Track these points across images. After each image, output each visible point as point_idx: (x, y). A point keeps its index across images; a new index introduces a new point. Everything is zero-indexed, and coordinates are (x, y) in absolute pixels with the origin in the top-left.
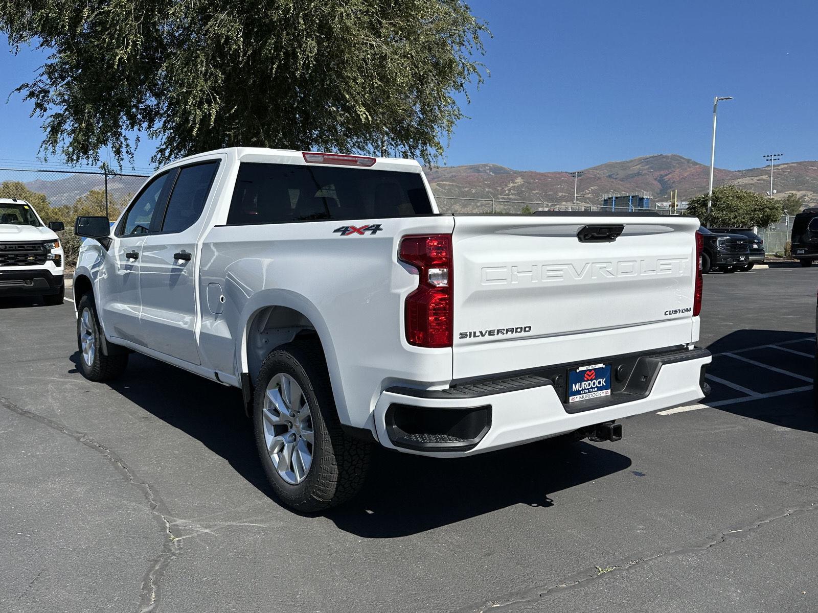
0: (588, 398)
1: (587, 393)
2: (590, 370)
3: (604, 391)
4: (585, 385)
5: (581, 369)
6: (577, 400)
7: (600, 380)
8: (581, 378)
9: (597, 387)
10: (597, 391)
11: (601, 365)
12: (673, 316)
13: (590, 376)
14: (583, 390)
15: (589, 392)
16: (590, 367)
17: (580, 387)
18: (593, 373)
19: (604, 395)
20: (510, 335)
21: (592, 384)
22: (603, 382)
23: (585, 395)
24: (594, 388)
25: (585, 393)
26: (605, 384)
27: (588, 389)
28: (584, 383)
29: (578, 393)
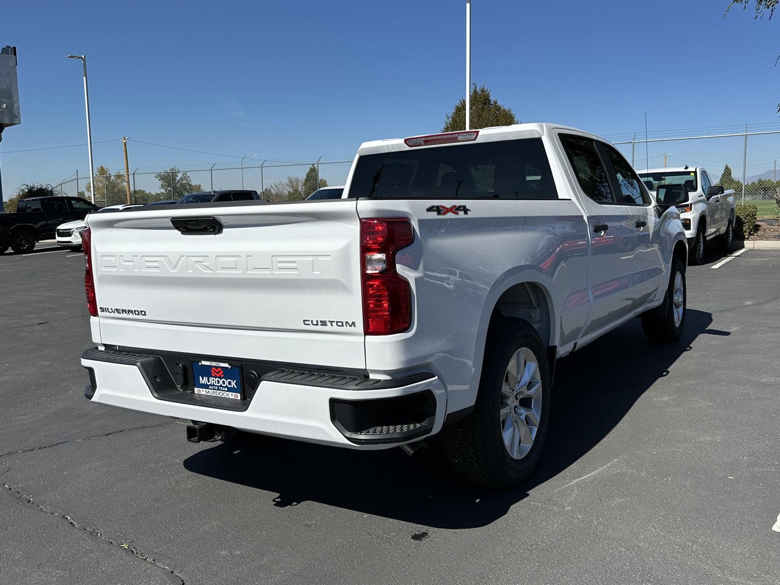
0: (214, 395)
1: (215, 389)
2: (217, 367)
3: (233, 394)
4: (213, 380)
5: (204, 363)
6: (202, 393)
7: (230, 381)
8: (208, 372)
9: (226, 387)
10: (227, 391)
11: (226, 365)
12: (320, 328)
13: (217, 373)
14: (211, 385)
15: (218, 389)
16: (214, 364)
17: (209, 382)
18: (220, 371)
19: (232, 397)
20: (131, 316)
21: (221, 382)
22: (233, 383)
23: (211, 391)
24: (225, 387)
25: (213, 389)
26: (236, 387)
27: (218, 386)
28: (212, 378)
29: (206, 386)
